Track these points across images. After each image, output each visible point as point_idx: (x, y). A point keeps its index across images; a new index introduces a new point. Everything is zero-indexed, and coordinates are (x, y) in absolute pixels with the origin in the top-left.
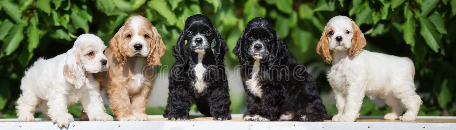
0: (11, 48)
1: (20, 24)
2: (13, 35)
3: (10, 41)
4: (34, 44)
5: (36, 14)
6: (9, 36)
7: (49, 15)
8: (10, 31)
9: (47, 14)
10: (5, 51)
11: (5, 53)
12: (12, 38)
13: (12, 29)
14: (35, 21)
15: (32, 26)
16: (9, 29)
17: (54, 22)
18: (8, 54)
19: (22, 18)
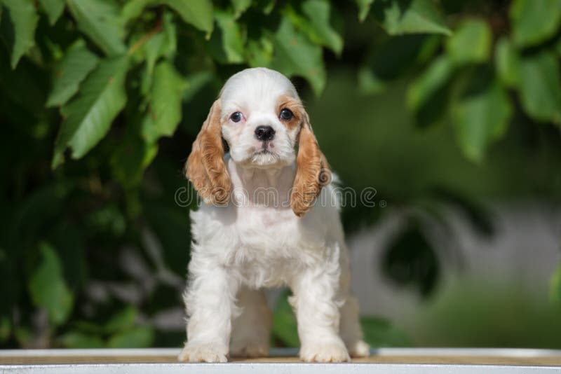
1: (117, 57)
3: (84, 114)
5: (171, 30)
6: (82, 99)
7: (208, 37)
8: (83, 84)
9: (204, 33)
10: (70, 143)
11: (68, 152)
12: (89, 106)
13: (91, 75)
16: (82, 77)
17: (224, 54)
18: (77, 154)
19: (127, 42)
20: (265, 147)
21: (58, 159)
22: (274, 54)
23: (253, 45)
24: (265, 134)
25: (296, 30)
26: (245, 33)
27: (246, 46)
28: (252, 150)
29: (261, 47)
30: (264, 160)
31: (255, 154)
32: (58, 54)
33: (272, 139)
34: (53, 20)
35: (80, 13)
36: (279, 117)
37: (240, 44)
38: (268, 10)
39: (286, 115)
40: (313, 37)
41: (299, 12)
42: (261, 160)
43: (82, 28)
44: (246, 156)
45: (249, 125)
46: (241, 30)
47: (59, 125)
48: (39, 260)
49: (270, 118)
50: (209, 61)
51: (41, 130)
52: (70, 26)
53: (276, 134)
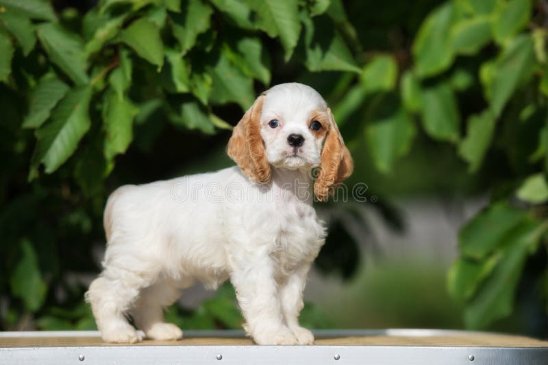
0: (57, 152)
1: (83, 86)
2: (64, 120)
4: (118, 141)
5: (127, 66)
6: (53, 123)
7: (159, 70)
8: (54, 110)
9: (156, 67)
10: (43, 161)
11: (42, 168)
12: (60, 127)
13: (60, 103)
14: (121, 80)
15: (114, 93)
16: (53, 104)
17: (173, 85)
18: (49, 169)
19: (89, 72)
20: (295, 151)
21: (33, 174)
22: (213, 85)
23: (196, 77)
24: (296, 141)
25: (232, 64)
26: (190, 67)
27: (191, 77)
28: (284, 154)
29: (203, 79)
30: (294, 163)
31: (287, 157)
32: (32, 83)
33: (301, 145)
34: (26, 53)
35: (51, 48)
36: (310, 128)
37: (185, 76)
38: (208, 49)
39: (316, 126)
40: (246, 71)
41: (235, 49)
42: (291, 162)
43: (53, 59)
44: (280, 158)
45: (283, 132)
46: (186, 65)
47: (35, 145)
48: (20, 256)
49: (302, 128)
50: (159, 90)
51: (20, 147)
52: (42, 59)
53: (306, 142)
